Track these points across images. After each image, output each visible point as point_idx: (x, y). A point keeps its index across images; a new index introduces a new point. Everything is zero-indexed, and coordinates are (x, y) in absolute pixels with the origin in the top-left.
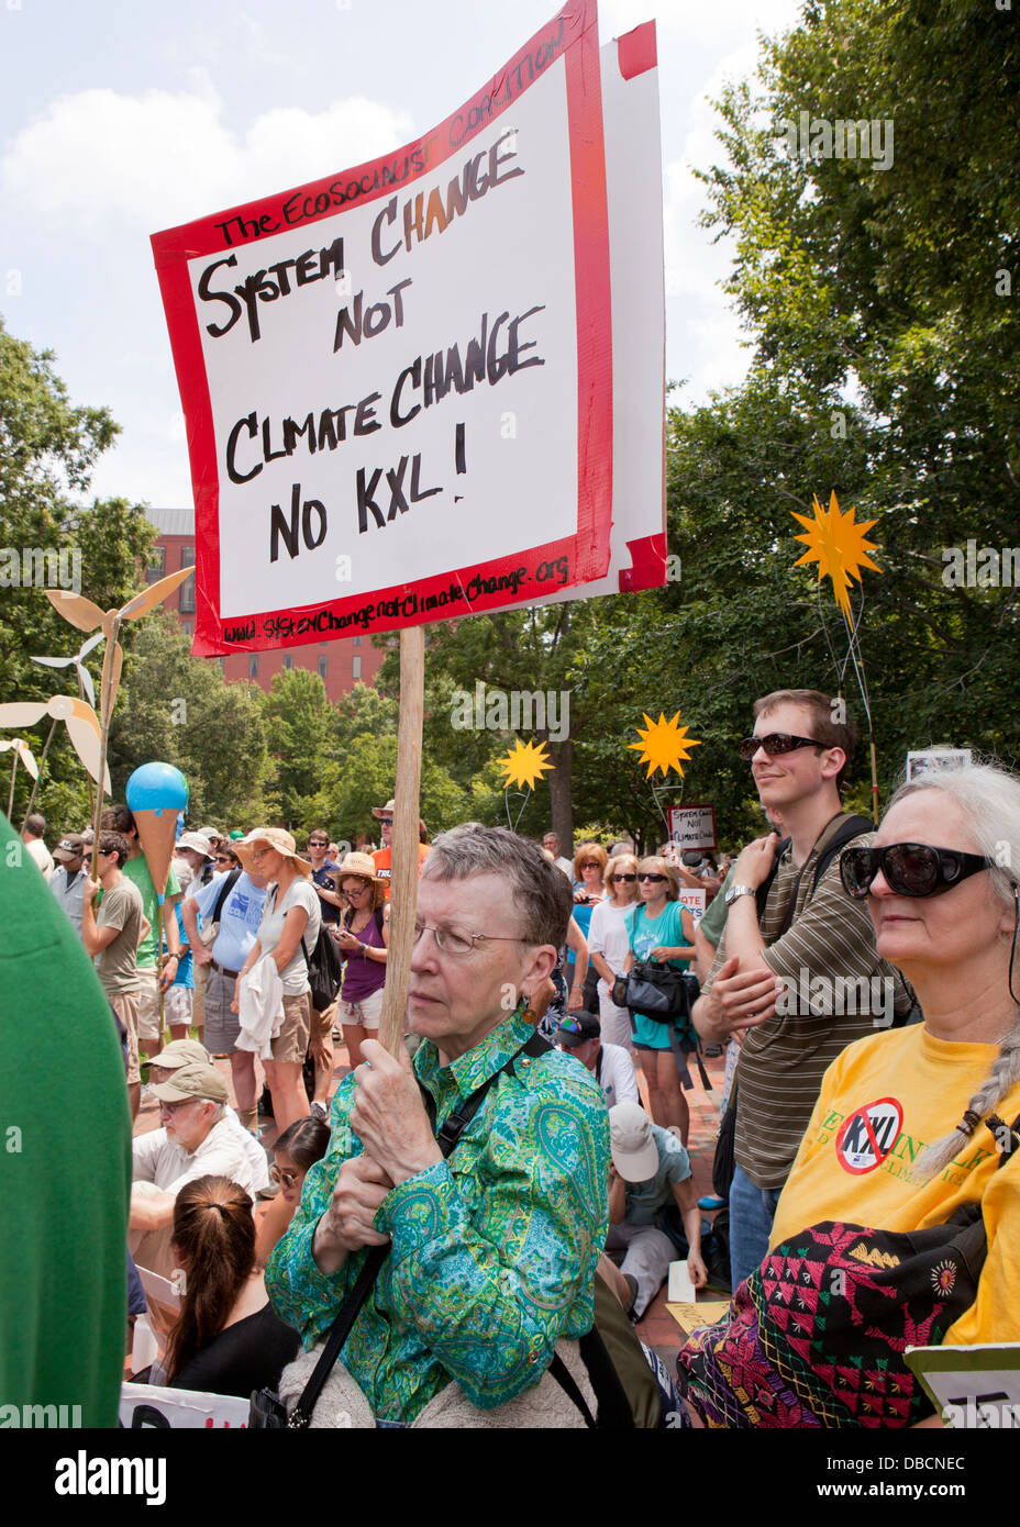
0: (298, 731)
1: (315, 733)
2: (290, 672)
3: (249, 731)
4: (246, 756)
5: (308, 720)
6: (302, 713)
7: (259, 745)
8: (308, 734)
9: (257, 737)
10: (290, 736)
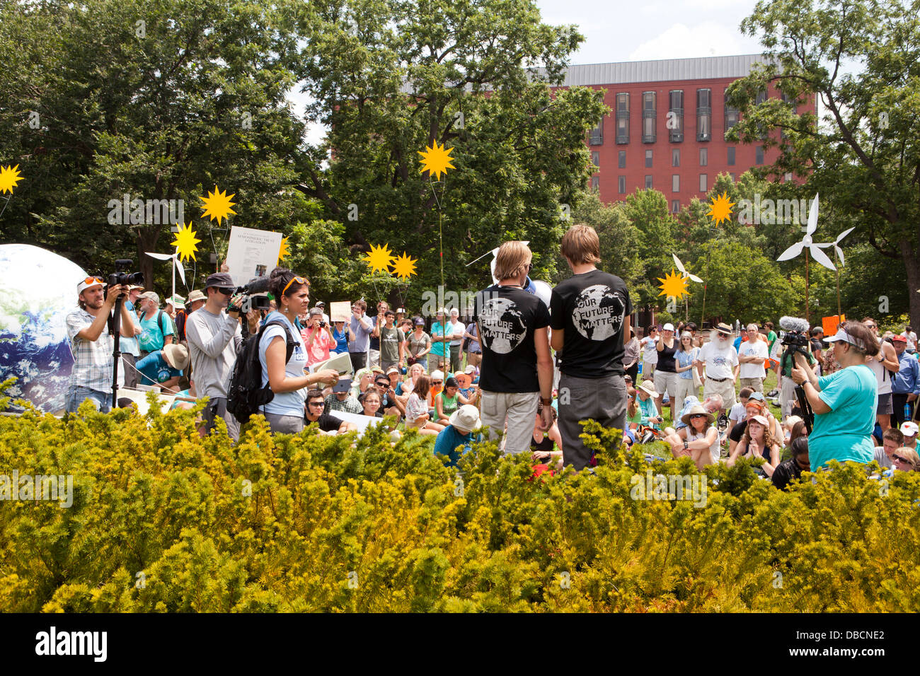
0: (649, 237)
1: (662, 238)
2: (643, 193)
3: (627, 239)
4: (625, 259)
5: (657, 228)
6: (651, 223)
7: (633, 250)
8: (657, 239)
9: (632, 244)
10: (644, 241)
